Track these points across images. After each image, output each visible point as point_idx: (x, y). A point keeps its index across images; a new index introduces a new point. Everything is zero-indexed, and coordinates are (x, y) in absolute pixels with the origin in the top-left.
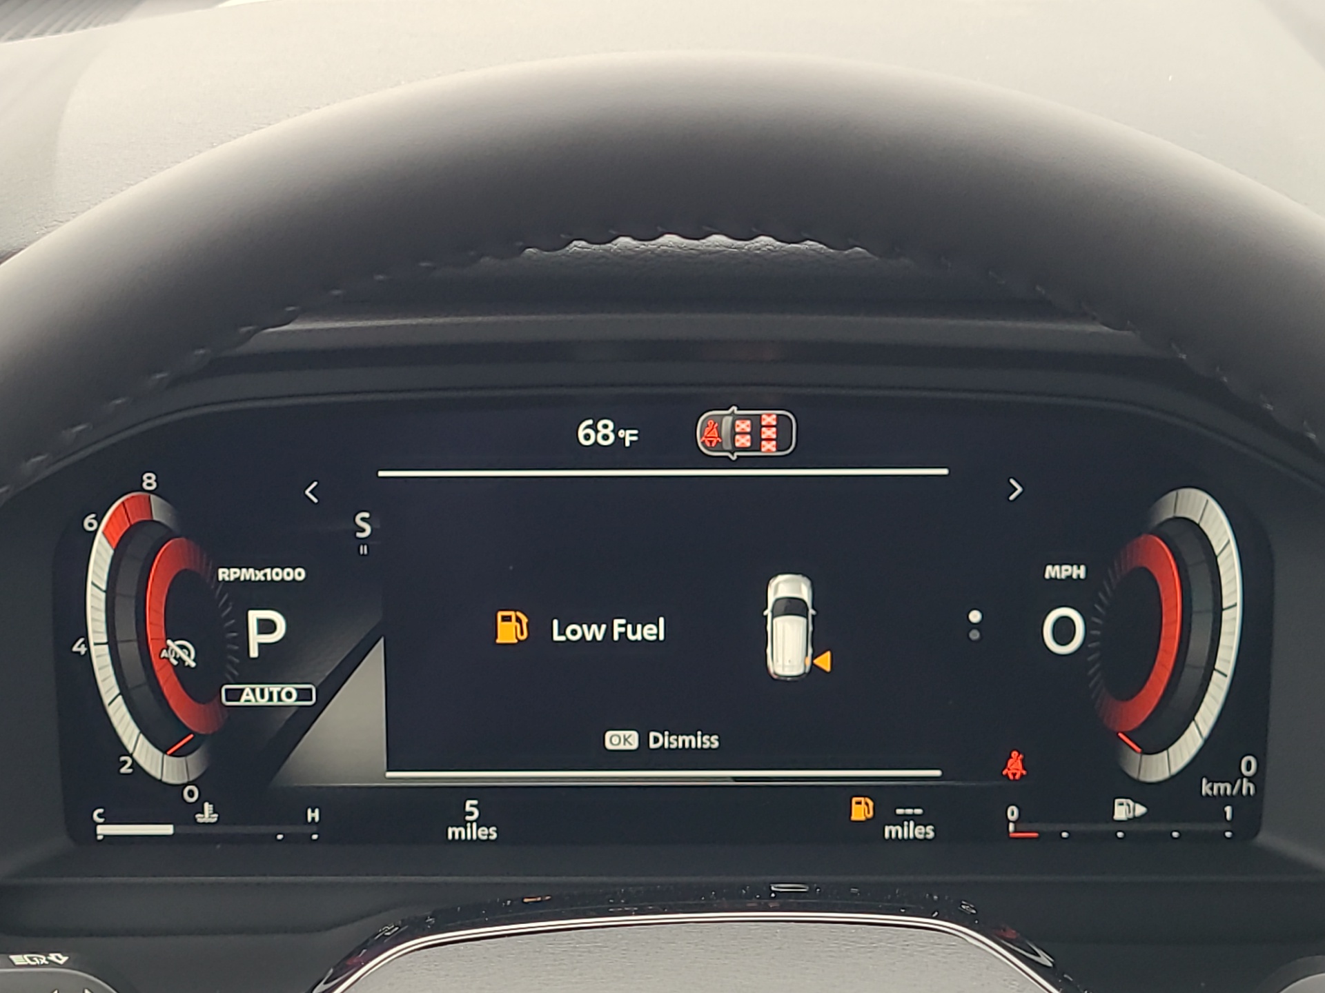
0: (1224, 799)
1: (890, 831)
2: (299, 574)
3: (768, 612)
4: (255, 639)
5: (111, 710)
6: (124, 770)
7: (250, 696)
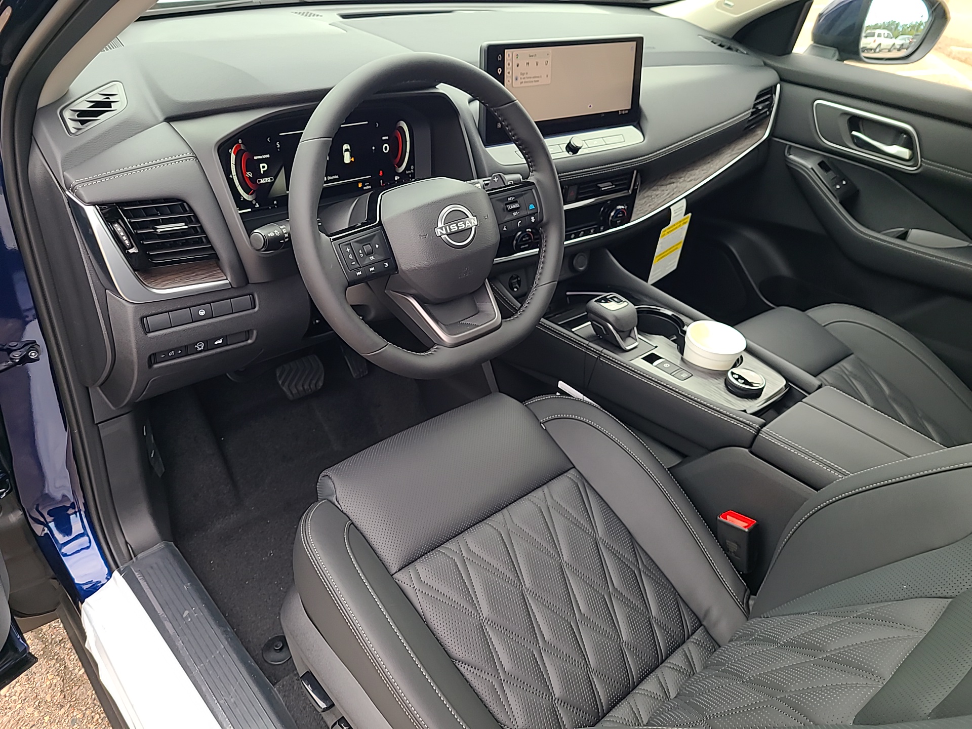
0: (409, 174)
1: (365, 188)
2: (268, 156)
3: (344, 152)
4: (262, 170)
5: (238, 188)
6: (242, 199)
7: (262, 181)
